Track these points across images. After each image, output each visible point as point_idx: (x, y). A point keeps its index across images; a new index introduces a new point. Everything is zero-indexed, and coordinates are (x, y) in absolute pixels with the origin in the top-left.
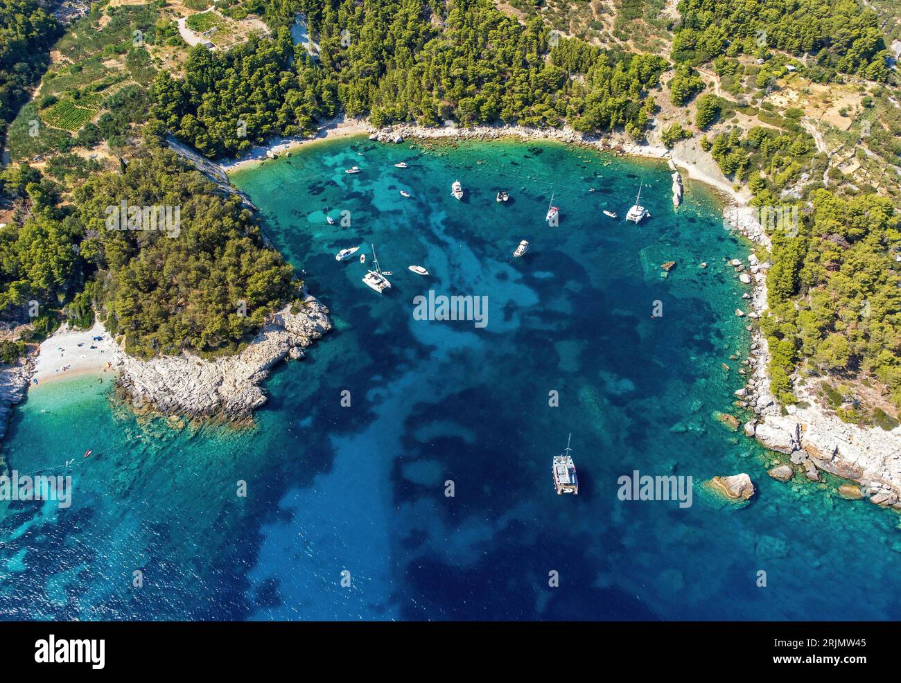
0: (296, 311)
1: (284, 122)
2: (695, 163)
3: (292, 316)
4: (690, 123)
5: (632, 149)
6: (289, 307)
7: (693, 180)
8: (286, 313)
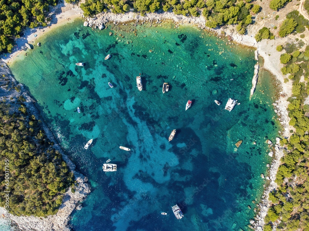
0: (74, 191)
1: (28, 21)
2: (269, 55)
3: (73, 193)
4: (276, 28)
5: (238, 38)
6: (70, 189)
7: (265, 70)
8: (70, 192)
